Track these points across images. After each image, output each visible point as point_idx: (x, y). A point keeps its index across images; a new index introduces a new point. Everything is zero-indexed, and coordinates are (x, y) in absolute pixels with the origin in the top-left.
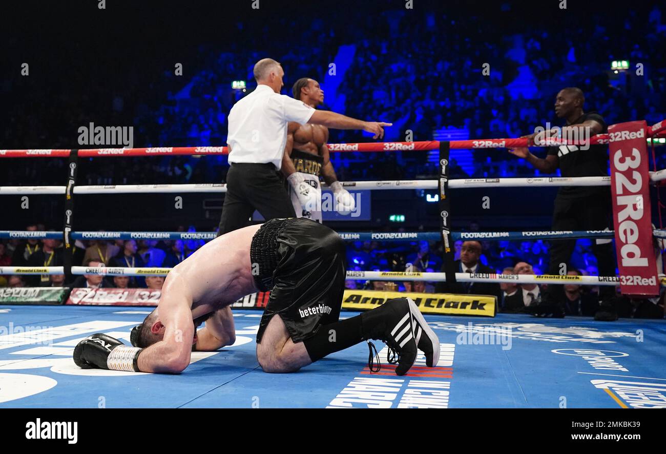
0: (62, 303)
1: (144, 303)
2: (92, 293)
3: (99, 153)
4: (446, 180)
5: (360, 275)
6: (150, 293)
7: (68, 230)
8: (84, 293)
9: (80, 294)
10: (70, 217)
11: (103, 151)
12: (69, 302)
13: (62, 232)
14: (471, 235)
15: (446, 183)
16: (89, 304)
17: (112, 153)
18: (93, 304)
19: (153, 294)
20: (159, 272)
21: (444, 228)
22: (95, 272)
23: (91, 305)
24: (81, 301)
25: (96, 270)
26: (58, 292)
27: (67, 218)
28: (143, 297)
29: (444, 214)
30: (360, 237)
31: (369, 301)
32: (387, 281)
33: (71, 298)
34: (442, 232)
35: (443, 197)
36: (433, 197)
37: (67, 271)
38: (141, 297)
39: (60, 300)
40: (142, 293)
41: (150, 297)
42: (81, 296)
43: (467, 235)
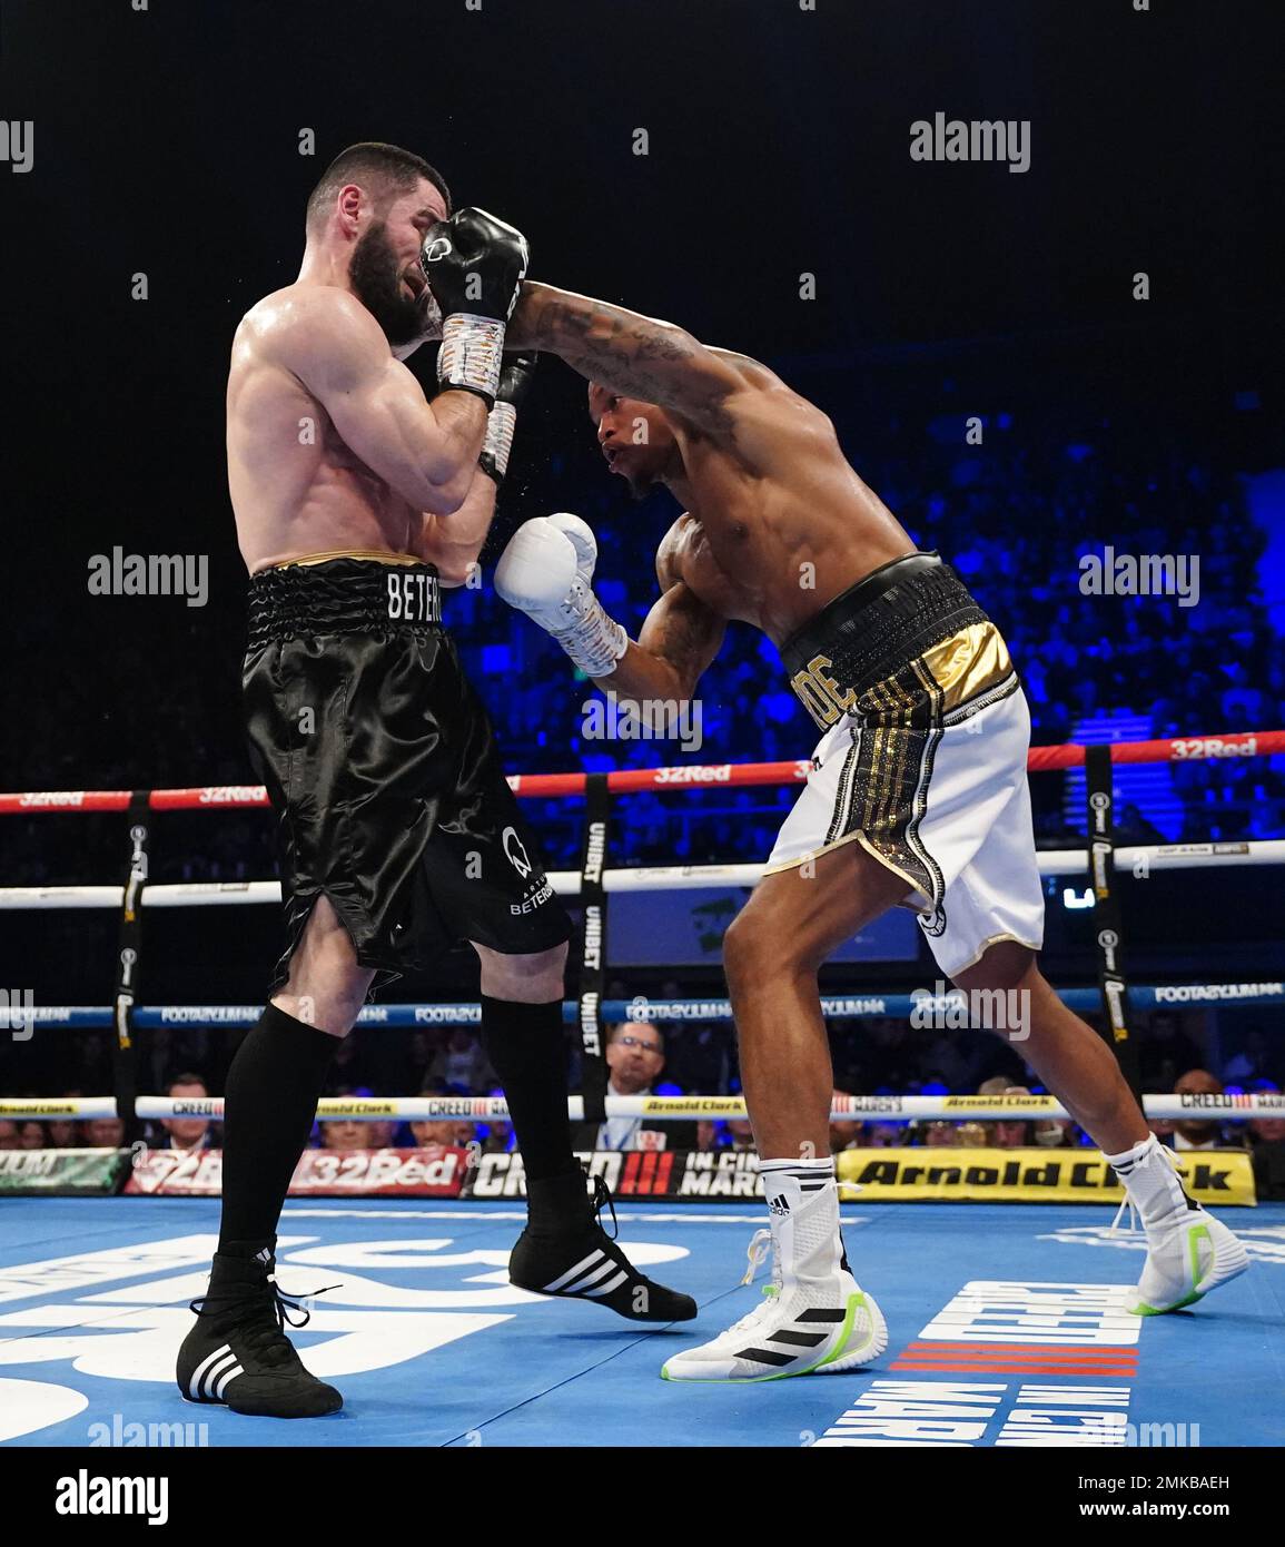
0: (113, 1191)
1: (325, 1189)
2: (192, 1163)
3: (203, 799)
4: (1108, 849)
5: (889, 1107)
6: (342, 1160)
7: (125, 1001)
8: (170, 1164)
9: (160, 1165)
10: (133, 967)
11: (214, 793)
12: (131, 1188)
13: (110, 1009)
14: (1183, 994)
15: (1109, 858)
16: (183, 1192)
17: (237, 798)
18: (194, 1192)
19: (347, 1164)
20: (362, 1108)
21: (1108, 975)
22: (195, 1110)
23: (189, 1196)
24: (160, 1186)
25: (200, 1107)
26: (103, 1160)
27: (123, 971)
28: (324, 1171)
29: (1108, 938)
30: (886, 1008)
31: (921, 1179)
32: (964, 1121)
33: (136, 1175)
34: (1104, 988)
35: (1104, 894)
36: (1080, 895)
37: (126, 1109)
38: (317, 1171)
39: (109, 1181)
40: (320, 1162)
41: (340, 1172)
42: (162, 1172)
43: (1171, 994)
